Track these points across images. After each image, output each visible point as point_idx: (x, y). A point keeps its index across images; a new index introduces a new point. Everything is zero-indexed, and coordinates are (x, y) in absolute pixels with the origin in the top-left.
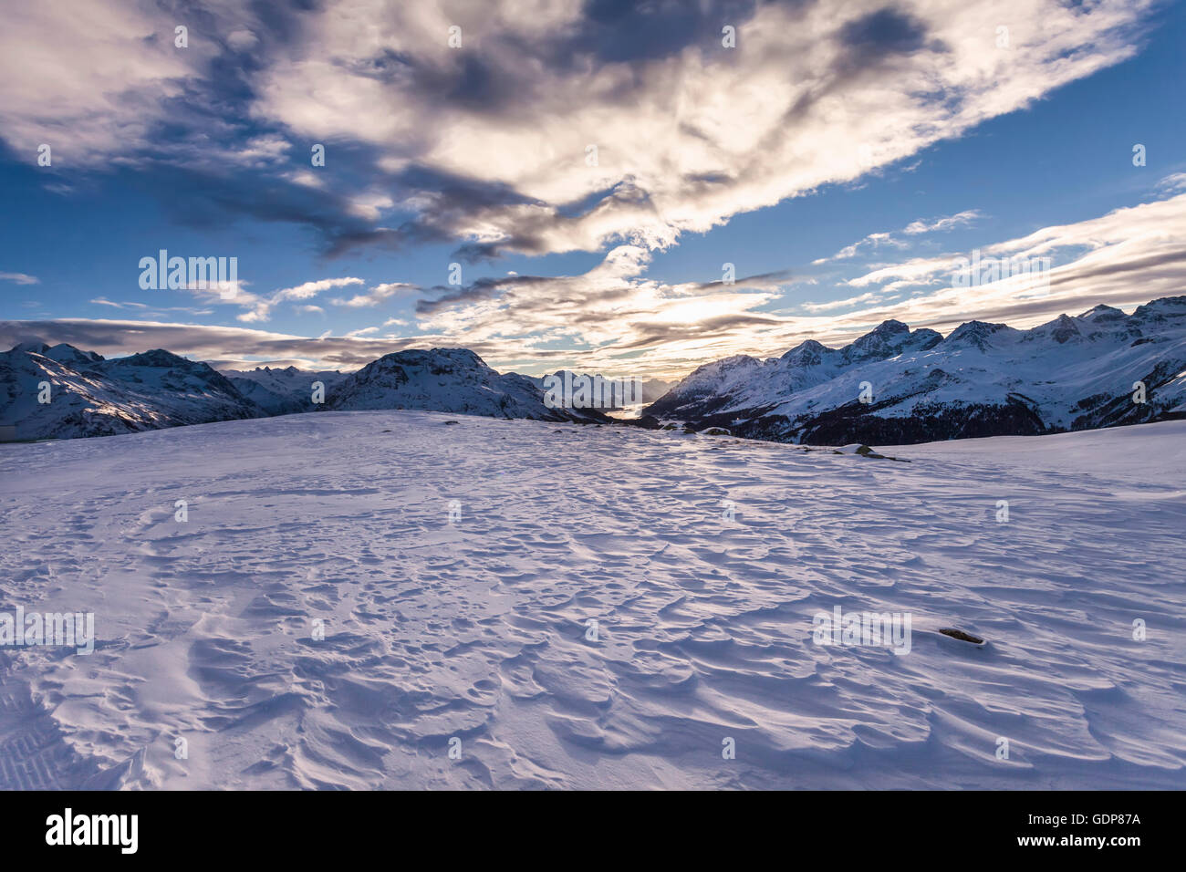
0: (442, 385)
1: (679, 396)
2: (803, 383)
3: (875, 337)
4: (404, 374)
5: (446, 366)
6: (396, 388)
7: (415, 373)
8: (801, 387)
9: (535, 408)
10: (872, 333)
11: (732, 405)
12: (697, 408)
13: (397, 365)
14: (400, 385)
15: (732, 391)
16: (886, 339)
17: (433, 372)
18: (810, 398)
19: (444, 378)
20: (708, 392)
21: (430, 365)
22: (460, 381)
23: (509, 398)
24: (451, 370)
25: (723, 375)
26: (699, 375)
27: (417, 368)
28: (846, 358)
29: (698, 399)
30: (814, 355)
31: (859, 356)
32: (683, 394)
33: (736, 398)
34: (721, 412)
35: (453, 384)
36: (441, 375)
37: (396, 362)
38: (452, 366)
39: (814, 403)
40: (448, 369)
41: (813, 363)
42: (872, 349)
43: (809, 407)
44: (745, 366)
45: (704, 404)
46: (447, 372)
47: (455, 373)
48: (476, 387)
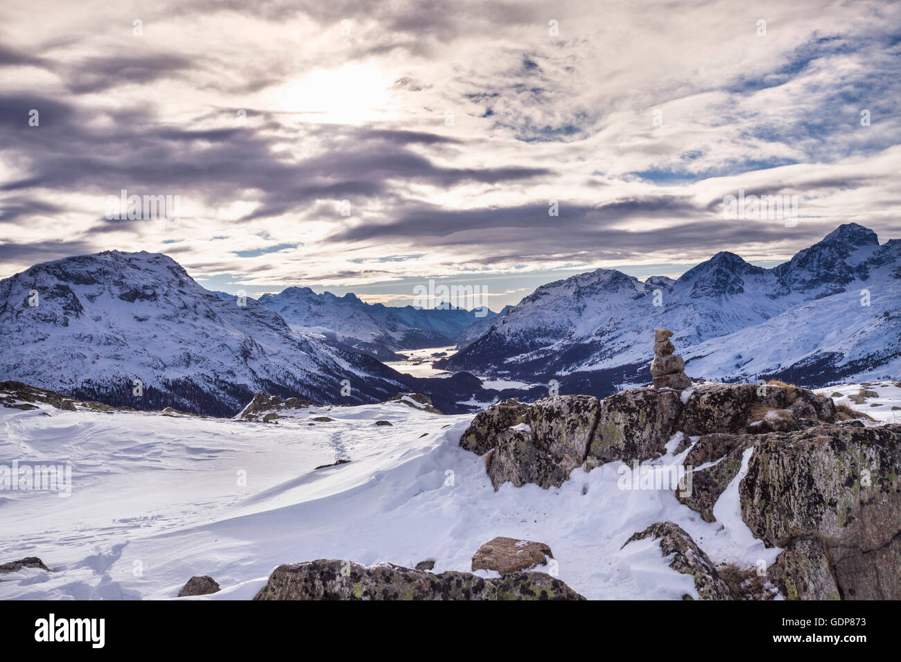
0: (141, 320)
1: (508, 339)
2: (717, 324)
3: (826, 252)
4: (76, 300)
5: (145, 287)
6: (66, 324)
7: (91, 298)
8: (716, 332)
9: (295, 360)
10: (822, 245)
11: (603, 356)
12: (546, 359)
13: (62, 283)
14: (71, 319)
15: (602, 334)
16: (843, 255)
17: (122, 297)
18: (738, 351)
19: (141, 308)
20: (557, 334)
21: (116, 283)
22: (169, 312)
23: (252, 343)
24: (154, 294)
25: (581, 305)
26: (538, 303)
27: (92, 289)
28: (784, 284)
29: (541, 345)
30: (733, 277)
31: (803, 281)
32: (516, 335)
33: (609, 345)
34: (584, 368)
35: (158, 318)
36: (137, 301)
37: (59, 278)
38: (155, 286)
39: (744, 359)
40: (149, 292)
41: (732, 291)
42: (823, 271)
43: (738, 366)
44: (616, 290)
45: (555, 353)
46: (148, 297)
47: (161, 298)
48: (196, 324)
